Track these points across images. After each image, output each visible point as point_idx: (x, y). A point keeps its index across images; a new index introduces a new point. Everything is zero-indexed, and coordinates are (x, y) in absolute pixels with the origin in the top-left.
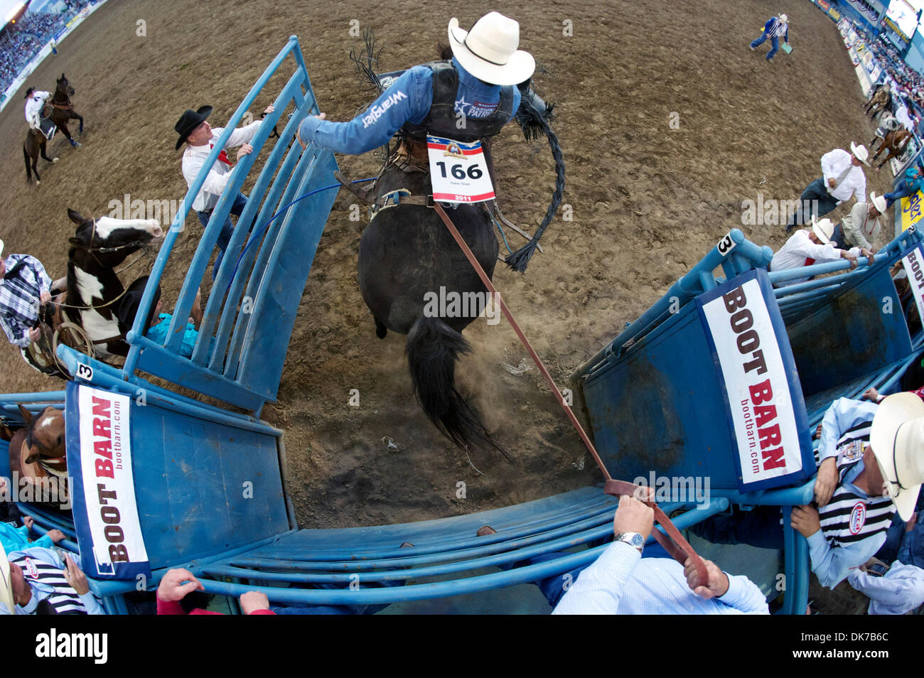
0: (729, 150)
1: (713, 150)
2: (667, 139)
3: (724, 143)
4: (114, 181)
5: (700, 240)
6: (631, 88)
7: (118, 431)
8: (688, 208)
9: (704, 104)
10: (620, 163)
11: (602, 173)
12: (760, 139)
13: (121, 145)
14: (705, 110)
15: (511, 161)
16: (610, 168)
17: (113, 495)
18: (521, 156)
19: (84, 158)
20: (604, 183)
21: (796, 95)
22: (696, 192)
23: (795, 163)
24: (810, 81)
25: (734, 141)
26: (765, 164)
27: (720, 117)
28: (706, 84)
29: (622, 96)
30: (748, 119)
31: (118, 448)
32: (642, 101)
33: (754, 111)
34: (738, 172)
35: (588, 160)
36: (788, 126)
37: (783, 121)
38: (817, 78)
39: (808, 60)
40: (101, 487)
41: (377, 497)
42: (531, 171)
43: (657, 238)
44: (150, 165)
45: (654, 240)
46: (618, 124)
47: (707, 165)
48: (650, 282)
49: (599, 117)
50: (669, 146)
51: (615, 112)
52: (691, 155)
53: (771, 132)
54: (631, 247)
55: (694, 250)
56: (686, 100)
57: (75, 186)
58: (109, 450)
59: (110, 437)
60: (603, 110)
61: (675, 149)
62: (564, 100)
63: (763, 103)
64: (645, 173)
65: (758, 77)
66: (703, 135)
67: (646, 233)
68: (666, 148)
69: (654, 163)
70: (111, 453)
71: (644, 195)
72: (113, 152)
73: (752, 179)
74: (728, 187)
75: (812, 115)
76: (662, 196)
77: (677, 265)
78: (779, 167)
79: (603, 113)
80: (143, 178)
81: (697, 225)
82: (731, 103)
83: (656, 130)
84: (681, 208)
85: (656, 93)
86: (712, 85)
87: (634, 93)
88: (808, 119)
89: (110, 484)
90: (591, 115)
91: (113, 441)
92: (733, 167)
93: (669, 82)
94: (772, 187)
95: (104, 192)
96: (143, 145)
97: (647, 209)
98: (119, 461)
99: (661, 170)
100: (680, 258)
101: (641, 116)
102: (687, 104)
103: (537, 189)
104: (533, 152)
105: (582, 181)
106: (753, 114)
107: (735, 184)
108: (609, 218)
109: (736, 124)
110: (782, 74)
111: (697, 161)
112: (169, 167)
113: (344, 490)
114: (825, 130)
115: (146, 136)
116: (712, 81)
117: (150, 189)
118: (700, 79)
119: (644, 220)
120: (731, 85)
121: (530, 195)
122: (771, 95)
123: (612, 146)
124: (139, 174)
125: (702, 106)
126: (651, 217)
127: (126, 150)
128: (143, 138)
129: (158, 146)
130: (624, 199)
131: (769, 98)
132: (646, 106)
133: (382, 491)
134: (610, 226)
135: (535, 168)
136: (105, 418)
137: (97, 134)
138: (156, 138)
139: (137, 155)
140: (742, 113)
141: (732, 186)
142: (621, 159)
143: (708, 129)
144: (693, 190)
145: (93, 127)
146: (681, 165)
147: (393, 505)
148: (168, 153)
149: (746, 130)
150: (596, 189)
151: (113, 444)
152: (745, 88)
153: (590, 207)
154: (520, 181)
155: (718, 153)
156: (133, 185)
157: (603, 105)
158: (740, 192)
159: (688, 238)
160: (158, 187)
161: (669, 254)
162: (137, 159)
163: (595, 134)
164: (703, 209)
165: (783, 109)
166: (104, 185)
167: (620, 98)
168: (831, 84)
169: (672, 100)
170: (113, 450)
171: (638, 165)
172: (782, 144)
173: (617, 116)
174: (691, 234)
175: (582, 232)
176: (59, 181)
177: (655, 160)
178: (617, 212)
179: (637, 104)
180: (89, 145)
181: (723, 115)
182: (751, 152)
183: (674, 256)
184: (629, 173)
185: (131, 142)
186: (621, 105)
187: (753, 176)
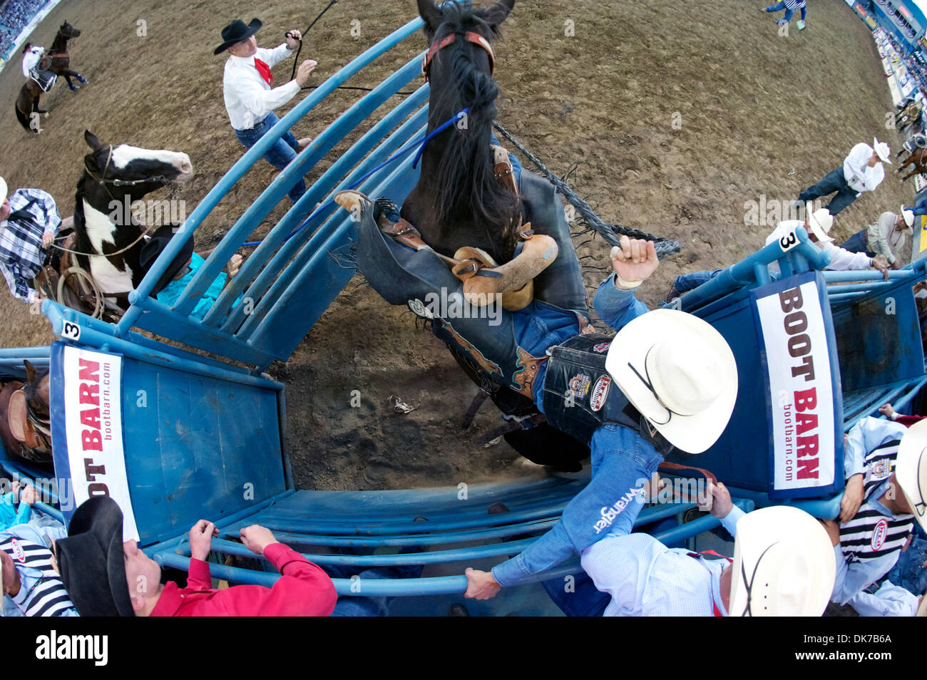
0: (760, 136)
1: (746, 134)
2: (701, 115)
3: (756, 127)
4: (120, 120)
5: (726, 222)
6: (668, 60)
7: (107, 397)
8: (718, 188)
9: (740, 86)
10: (653, 133)
11: (634, 141)
12: (792, 130)
13: (130, 83)
14: (740, 93)
15: (542, 117)
16: (642, 137)
17: (101, 470)
18: (552, 114)
19: (91, 97)
20: (635, 151)
21: (829, 93)
22: (726, 173)
23: (823, 160)
24: (843, 82)
25: (765, 127)
26: (795, 155)
27: (754, 101)
28: (742, 67)
29: (658, 66)
30: (782, 108)
31: (107, 416)
32: (678, 74)
33: (788, 101)
34: (768, 160)
35: (620, 126)
36: (820, 122)
37: (815, 116)
38: (850, 80)
39: (842, 61)
40: (88, 461)
41: (380, 459)
42: (562, 130)
43: (685, 214)
44: (159, 103)
45: (682, 216)
46: (653, 94)
47: (738, 148)
48: (675, 259)
49: (634, 83)
50: (702, 123)
51: (650, 81)
52: (723, 135)
53: (803, 124)
54: (658, 220)
55: (721, 232)
56: (721, 79)
57: (80, 126)
58: (96, 419)
59: (98, 404)
60: (638, 77)
61: (708, 127)
62: (599, 63)
63: (796, 95)
64: (677, 146)
65: (793, 69)
66: (736, 117)
67: (674, 207)
68: (700, 124)
69: (687, 138)
70: (99, 422)
71: (675, 169)
72: (121, 90)
73: (782, 169)
74: (758, 172)
75: (843, 115)
76: (693, 173)
77: (702, 244)
78: (809, 161)
79: (638, 81)
80: (150, 116)
81: (725, 207)
82: (766, 89)
83: (690, 105)
84: (710, 187)
85: (693, 69)
86: (749, 69)
87: (670, 65)
88: (839, 118)
89: (98, 458)
90: (627, 81)
91: (102, 408)
92: (764, 153)
93: (706, 59)
94: (801, 180)
95: (109, 131)
96: (153, 82)
97: (677, 183)
98: (108, 431)
99: (693, 146)
100: (706, 238)
101: (677, 88)
102: (723, 83)
103: (567, 149)
104: (564, 111)
105: (613, 146)
106: (786, 104)
107: (765, 171)
108: (639, 187)
109: (769, 111)
110: (817, 69)
111: (729, 142)
112: (178, 104)
113: (345, 449)
114: (855, 133)
115: (157, 74)
116: (749, 65)
117: (157, 126)
118: (736, 61)
119: (673, 193)
120: (767, 72)
121: (559, 155)
122: (805, 88)
123: (646, 115)
124: (146, 113)
125: (737, 88)
126: (681, 192)
127: (135, 88)
128: (153, 76)
129: (168, 83)
130: (654, 169)
131: (803, 91)
132: (681, 80)
133: (385, 453)
134: (640, 196)
135: (566, 127)
136: (94, 383)
137: (105, 73)
138: (167, 75)
139: (146, 92)
140: (775, 100)
141: (762, 172)
142: (654, 129)
143: (742, 111)
144: (724, 171)
145: (101, 66)
146: (713, 143)
147: (395, 469)
148: (179, 90)
149: (778, 119)
150: (627, 157)
151: (101, 412)
152: (780, 76)
153: (620, 174)
154: (550, 139)
155: (751, 137)
156: (140, 123)
157: (639, 72)
158: (769, 179)
159: (715, 218)
160: (165, 124)
161: (695, 232)
162: (145, 97)
163: (629, 100)
164: (732, 191)
165: (816, 103)
166: (110, 124)
167: (657, 68)
168: (863, 89)
169: (708, 77)
170: (101, 419)
171: (671, 137)
172: (812, 138)
173: (652, 85)
174: (718, 214)
175: (611, 198)
176: (65, 122)
177: (688, 135)
178: (647, 182)
179: (673, 76)
180: (96, 85)
181: (757, 101)
182: (782, 141)
183: (700, 234)
184: (661, 145)
185: (140, 80)
186: (657, 74)
187: (783, 166)
